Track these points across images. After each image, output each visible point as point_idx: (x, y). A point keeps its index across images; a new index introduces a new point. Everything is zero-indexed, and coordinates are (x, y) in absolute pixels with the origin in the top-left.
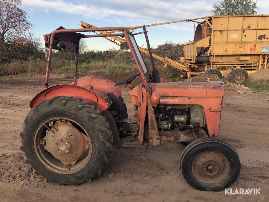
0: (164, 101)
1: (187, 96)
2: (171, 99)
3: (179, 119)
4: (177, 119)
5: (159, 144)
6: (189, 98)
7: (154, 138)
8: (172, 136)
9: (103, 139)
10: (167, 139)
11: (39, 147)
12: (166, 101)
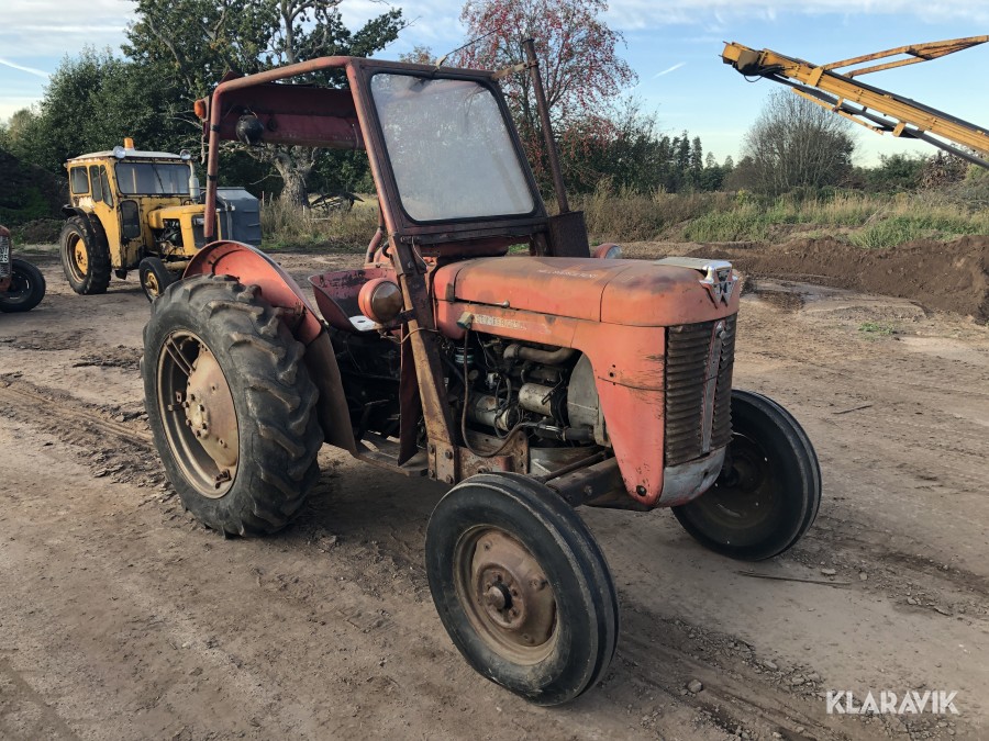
0: (484, 322)
1: (544, 311)
2: (502, 316)
3: (530, 397)
4: (526, 396)
5: (452, 475)
6: (551, 317)
7: (439, 451)
8: (498, 458)
9: (255, 413)
10: (481, 463)
11: (170, 408)
12: (489, 323)
